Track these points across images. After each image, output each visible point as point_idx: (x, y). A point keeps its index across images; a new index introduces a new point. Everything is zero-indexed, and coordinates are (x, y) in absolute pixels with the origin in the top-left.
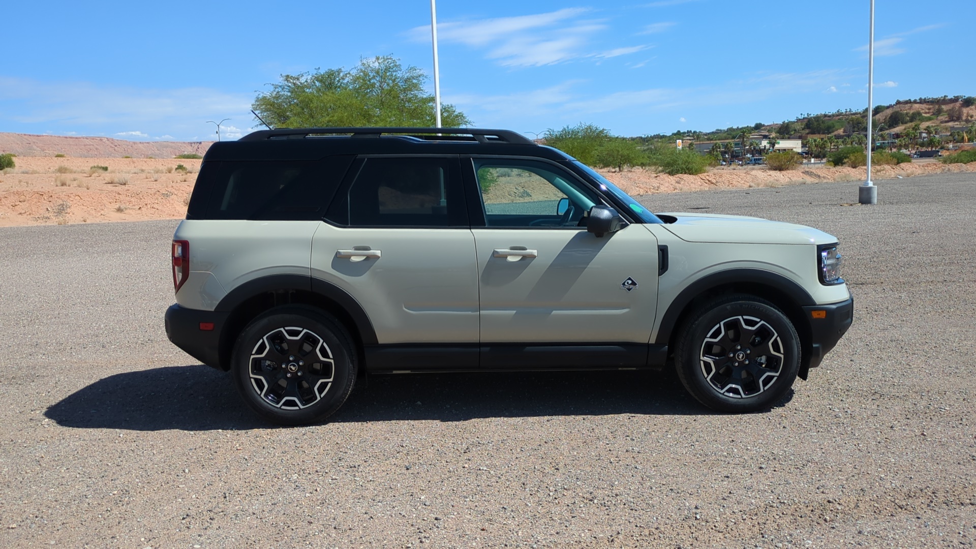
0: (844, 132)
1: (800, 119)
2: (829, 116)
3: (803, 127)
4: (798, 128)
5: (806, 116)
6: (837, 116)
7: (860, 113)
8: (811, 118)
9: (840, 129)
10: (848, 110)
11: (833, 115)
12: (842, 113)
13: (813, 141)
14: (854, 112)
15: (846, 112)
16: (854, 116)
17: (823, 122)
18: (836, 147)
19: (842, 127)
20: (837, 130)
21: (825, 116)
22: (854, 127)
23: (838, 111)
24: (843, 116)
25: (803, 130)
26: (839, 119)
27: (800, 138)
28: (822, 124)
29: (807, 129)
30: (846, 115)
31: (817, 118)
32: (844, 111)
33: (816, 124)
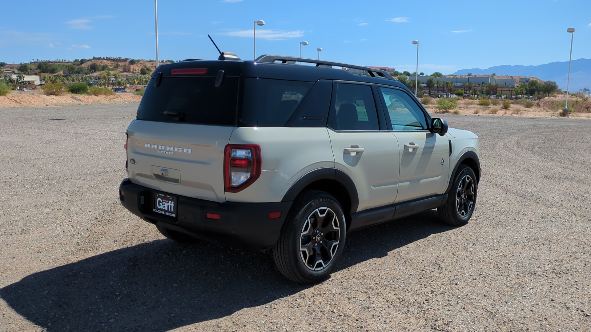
0: (63, 73)
1: (32, 63)
2: (52, 62)
3: (36, 67)
4: (33, 68)
5: (36, 61)
6: (57, 62)
7: (71, 62)
8: (40, 62)
9: (61, 71)
10: (64, 60)
11: (54, 62)
12: (60, 61)
13: (48, 77)
14: (67, 61)
15: (63, 61)
16: (67, 64)
17: (49, 66)
18: (63, 82)
19: (62, 70)
20: (59, 71)
21: (49, 62)
22: (69, 71)
23: (57, 60)
24: (61, 63)
25: (36, 69)
26: (59, 65)
27: (36, 74)
28: (49, 67)
29: (39, 69)
30: (62, 63)
31: (45, 63)
32: (61, 60)
33: (45, 66)
